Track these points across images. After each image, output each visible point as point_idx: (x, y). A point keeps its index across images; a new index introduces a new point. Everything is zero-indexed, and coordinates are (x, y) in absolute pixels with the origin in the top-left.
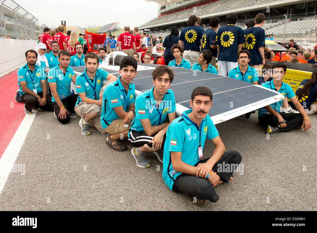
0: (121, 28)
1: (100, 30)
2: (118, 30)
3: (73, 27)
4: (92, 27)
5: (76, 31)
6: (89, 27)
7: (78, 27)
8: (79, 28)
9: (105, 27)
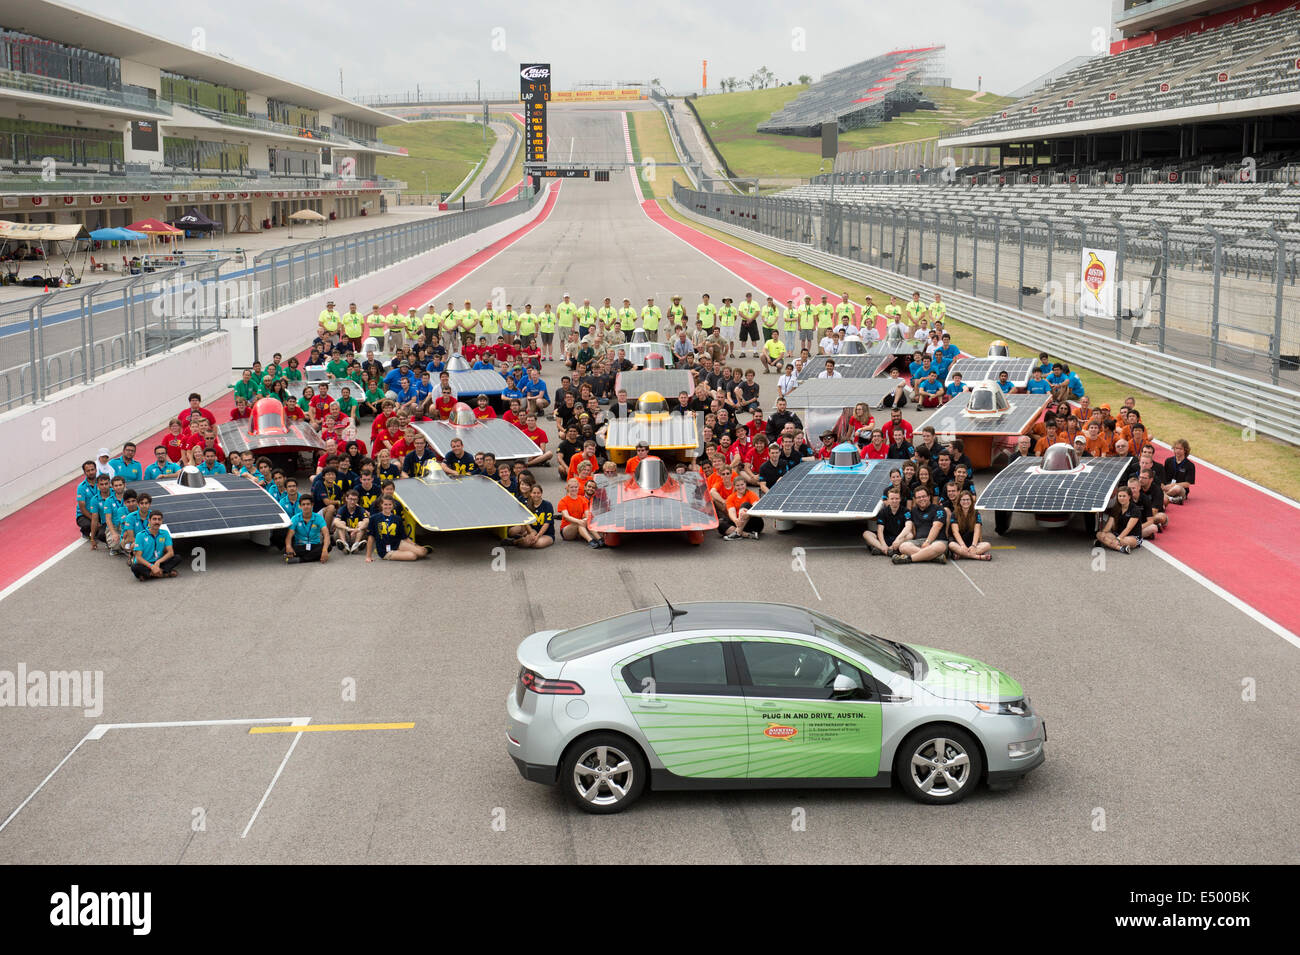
0: (954, 85)
1: (792, 110)
2: (930, 106)
3: (614, 87)
4: (747, 88)
5: (630, 117)
6: (723, 84)
7: (647, 90)
8: (656, 96)
9: (833, 81)
